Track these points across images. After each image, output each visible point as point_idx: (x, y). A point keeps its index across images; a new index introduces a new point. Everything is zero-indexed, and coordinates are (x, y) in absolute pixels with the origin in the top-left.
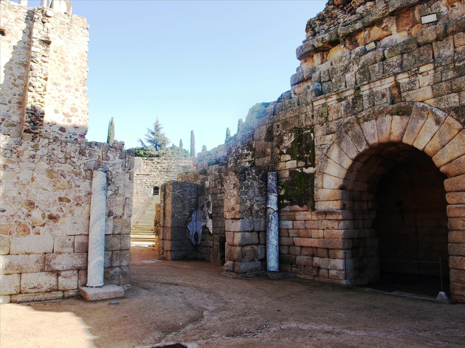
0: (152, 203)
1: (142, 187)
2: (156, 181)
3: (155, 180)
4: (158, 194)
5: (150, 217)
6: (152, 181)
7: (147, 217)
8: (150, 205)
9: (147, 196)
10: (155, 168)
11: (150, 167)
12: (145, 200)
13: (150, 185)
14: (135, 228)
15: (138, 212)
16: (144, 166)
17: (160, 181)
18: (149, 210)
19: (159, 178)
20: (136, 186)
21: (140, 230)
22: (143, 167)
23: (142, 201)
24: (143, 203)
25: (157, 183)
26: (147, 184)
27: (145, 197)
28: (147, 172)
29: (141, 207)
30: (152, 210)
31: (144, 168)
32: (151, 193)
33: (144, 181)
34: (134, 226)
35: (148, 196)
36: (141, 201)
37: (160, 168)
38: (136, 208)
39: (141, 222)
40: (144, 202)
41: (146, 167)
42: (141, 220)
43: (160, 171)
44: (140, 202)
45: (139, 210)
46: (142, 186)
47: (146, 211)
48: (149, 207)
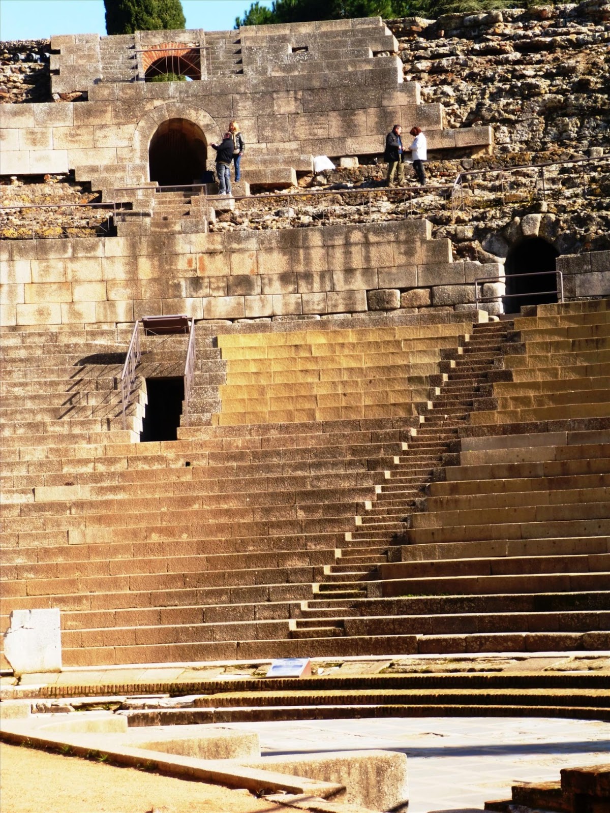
0: (507, 376)
1: (410, 253)
2: (522, 193)
3: (516, 185)
4: (554, 299)
5: (504, 487)
6: (492, 196)
7: (479, 488)
8: (498, 392)
9: (458, 318)
10: (511, 93)
11: (464, 86)
12: (448, 355)
13: (479, 234)
14: (385, 590)
15: (397, 450)
16: (418, 85)
17: (556, 195)
18: (493, 430)
19: (553, 171)
20: (367, 244)
21: (429, 607)
22: (407, 88)
23: (426, 360)
24: (435, 380)
25: (536, 208)
26: (452, 227)
27: (449, 330)
28: (443, 135)
29: (422, 408)
30: (516, 429)
31: (419, 100)
32: (487, 299)
33: (429, 199)
34: (374, 573)
35: (475, 315)
36: (412, 360)
37: (544, 84)
38: (379, 423)
39: (432, 536)
40: (444, 367)
41: (429, 90)
42: (427, 523)
43: (551, 112)
44: (407, 367)
45: (405, 437)
46: (409, 242)
47: (467, 440)
48: (491, 406)
